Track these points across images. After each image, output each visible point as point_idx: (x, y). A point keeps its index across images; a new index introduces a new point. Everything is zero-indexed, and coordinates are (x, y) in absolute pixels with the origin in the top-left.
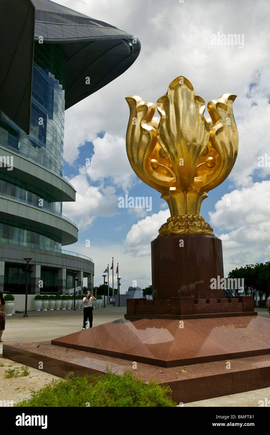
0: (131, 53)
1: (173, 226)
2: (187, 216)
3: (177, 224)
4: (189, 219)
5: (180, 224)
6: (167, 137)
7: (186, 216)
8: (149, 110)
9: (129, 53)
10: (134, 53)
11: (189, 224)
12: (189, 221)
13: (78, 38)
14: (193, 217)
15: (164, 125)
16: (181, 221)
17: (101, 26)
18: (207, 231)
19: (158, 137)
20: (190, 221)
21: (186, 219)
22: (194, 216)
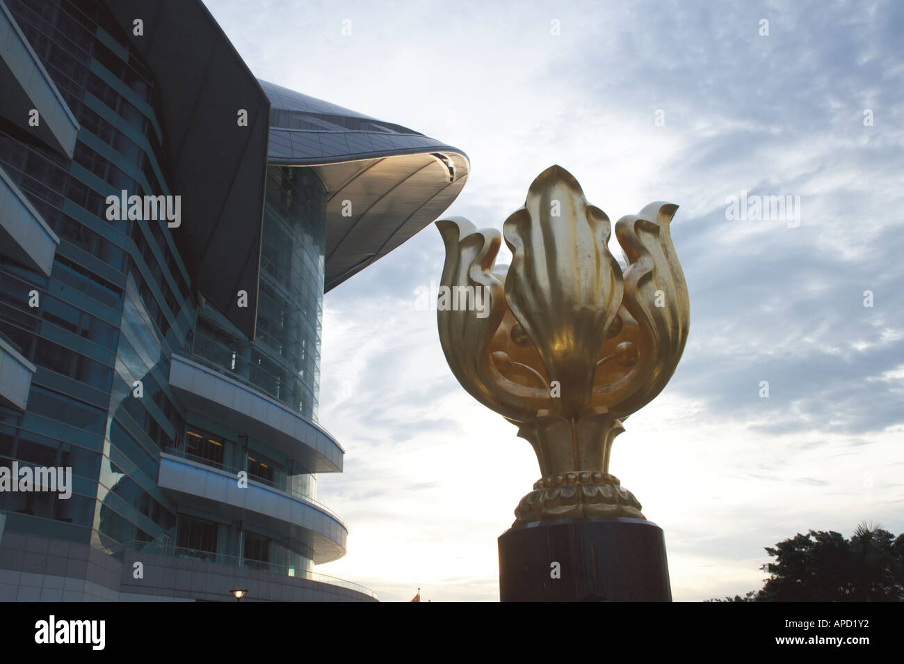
0: (452, 179)
1: (548, 498)
2: (580, 475)
3: (557, 492)
4: (584, 482)
5: (563, 494)
6: (529, 296)
7: (577, 473)
8: (488, 242)
9: (448, 180)
10: (457, 180)
11: (585, 493)
12: (585, 486)
13: (350, 154)
14: (593, 477)
15: (521, 270)
16: (566, 487)
17: (393, 132)
18: (629, 509)
19: (508, 297)
20: (588, 485)
21: (578, 482)
22: (595, 473)
